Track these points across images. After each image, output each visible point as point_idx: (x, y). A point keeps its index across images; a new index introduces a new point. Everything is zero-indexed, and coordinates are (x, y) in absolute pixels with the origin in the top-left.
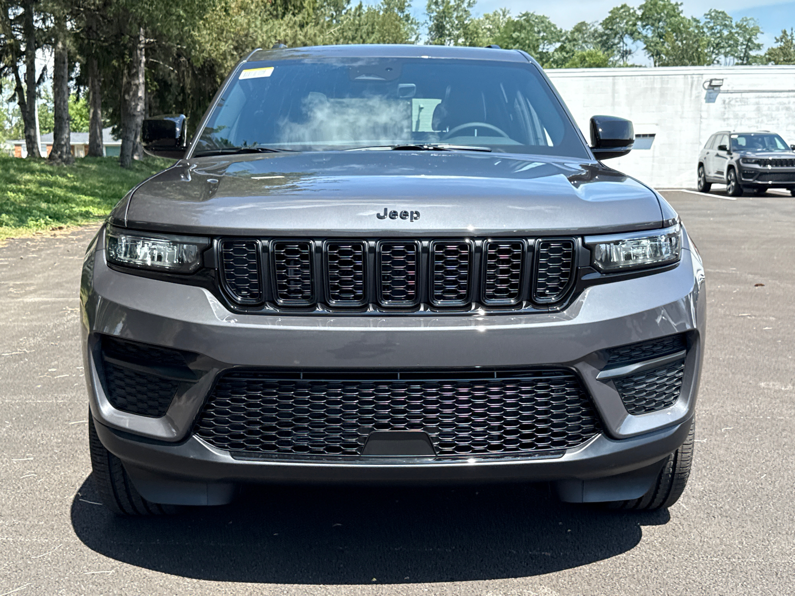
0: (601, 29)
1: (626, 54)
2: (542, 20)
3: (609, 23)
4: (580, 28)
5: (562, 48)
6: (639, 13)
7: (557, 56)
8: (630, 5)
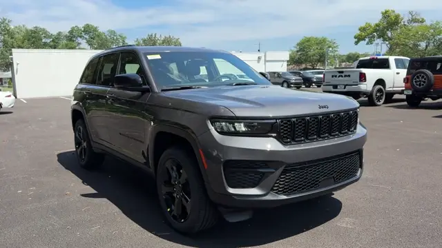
0: (68, 34)
1: (79, 44)
2: (44, 29)
3: (71, 32)
4: (59, 34)
5: (53, 41)
6: (83, 29)
7: (52, 44)
8: (79, 26)
